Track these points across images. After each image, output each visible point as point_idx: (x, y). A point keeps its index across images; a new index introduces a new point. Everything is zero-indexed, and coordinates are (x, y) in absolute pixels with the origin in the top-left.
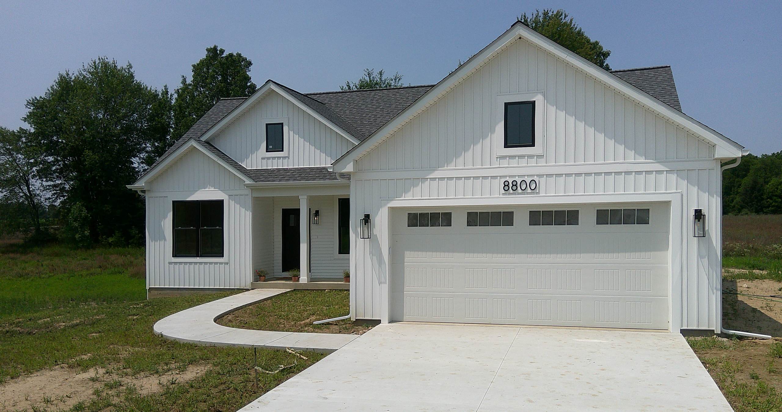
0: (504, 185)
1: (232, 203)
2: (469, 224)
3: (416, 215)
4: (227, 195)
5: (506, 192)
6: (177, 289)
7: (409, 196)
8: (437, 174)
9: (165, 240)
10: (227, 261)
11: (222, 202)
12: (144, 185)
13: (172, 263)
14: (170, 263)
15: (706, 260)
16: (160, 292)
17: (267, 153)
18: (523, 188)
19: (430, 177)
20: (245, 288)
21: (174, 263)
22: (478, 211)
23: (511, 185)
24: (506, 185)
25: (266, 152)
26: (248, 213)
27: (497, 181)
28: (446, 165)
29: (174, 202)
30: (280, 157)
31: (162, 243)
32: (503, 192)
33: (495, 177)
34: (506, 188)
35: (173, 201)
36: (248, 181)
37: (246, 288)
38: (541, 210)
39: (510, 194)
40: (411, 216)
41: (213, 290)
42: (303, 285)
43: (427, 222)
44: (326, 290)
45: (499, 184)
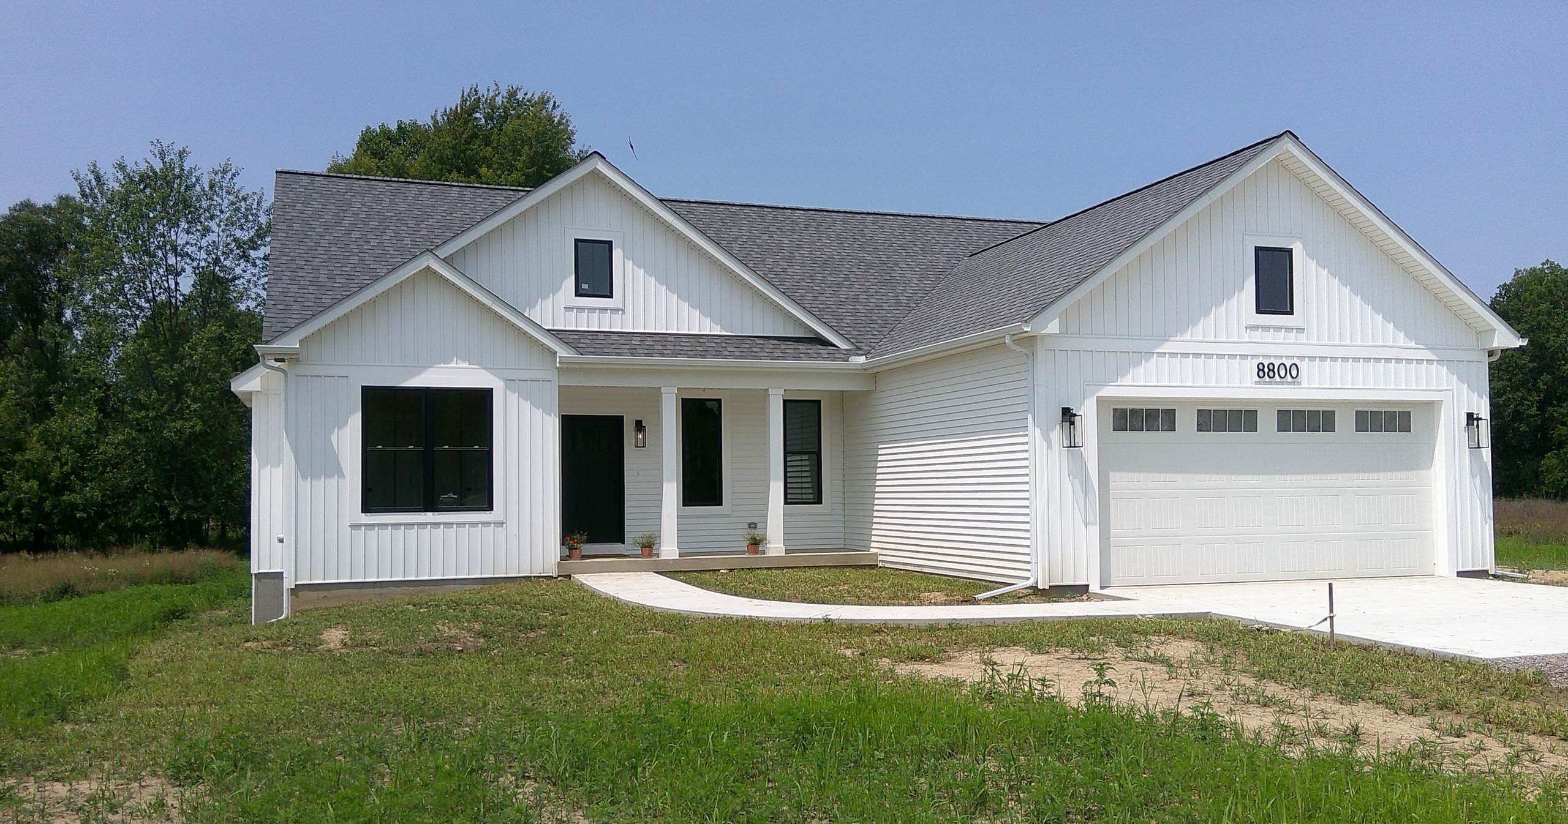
0: (1257, 370)
1: (513, 397)
2: (1200, 429)
3: (1124, 411)
4: (500, 379)
5: (1261, 379)
6: (370, 585)
7: (1128, 380)
8: (1167, 347)
9: (341, 475)
10: (501, 519)
11: (488, 393)
12: (298, 346)
13: (361, 525)
14: (354, 527)
15: (1478, 479)
16: (323, 594)
17: (577, 298)
18: (1282, 373)
19: (1157, 351)
20: (542, 575)
21: (366, 525)
22: (1212, 408)
23: (1266, 370)
24: (1260, 369)
25: (576, 296)
26: (551, 419)
27: (1248, 361)
28: (1179, 335)
29: (366, 390)
30: (607, 309)
31: (333, 482)
32: (1258, 379)
33: (1244, 357)
34: (1261, 374)
35: (362, 387)
36: (563, 352)
37: (545, 575)
38: (1292, 409)
39: (1265, 383)
40: (1117, 414)
41: (464, 582)
42: (671, 562)
43: (1141, 423)
44: (719, 570)
45: (1251, 367)
